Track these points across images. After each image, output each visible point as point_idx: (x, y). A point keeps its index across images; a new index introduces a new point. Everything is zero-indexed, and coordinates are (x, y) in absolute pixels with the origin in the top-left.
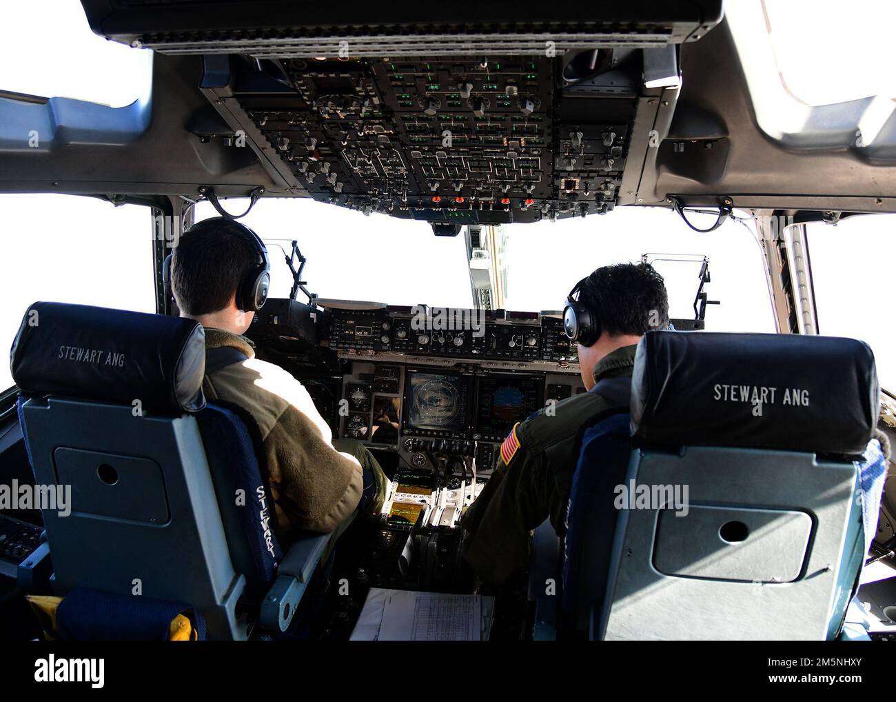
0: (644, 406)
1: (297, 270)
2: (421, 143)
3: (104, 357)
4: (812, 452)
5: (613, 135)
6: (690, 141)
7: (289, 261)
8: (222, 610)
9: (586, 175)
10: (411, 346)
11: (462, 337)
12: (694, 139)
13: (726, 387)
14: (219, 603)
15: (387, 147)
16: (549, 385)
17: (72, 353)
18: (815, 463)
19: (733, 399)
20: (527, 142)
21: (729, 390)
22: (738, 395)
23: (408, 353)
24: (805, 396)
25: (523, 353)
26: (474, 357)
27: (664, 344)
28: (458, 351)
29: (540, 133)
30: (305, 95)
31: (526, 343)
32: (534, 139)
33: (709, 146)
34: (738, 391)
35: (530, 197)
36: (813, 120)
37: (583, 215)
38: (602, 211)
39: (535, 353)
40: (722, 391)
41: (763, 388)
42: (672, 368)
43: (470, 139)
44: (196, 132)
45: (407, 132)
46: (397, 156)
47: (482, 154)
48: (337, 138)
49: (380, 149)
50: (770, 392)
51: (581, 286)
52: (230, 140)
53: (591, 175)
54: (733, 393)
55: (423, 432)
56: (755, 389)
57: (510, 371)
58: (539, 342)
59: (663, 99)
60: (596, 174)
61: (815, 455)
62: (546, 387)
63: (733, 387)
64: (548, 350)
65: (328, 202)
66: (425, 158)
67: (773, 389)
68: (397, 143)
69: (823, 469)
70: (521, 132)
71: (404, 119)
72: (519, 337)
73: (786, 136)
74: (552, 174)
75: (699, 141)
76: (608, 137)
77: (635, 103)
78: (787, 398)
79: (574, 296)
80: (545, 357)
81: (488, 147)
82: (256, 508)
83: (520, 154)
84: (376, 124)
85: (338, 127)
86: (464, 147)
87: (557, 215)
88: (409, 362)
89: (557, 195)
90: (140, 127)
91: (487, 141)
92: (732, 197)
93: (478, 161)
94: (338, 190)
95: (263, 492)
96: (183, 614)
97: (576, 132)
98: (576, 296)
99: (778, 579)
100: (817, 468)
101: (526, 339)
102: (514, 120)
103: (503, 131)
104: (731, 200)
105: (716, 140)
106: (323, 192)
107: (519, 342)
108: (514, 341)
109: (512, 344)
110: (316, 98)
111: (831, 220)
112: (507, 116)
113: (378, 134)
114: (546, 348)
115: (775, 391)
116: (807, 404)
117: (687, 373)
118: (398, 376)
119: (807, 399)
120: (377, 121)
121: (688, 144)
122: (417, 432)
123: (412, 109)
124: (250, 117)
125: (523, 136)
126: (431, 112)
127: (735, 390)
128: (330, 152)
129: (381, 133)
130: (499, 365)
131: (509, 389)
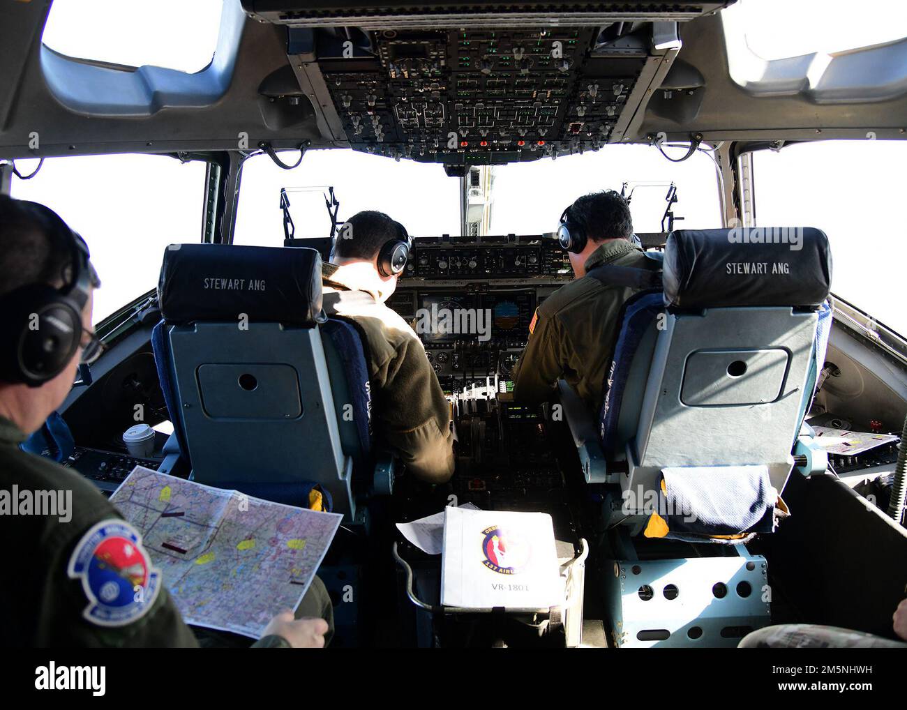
0: (679, 282)
1: (333, 213)
2: (465, 98)
3: (246, 284)
4: (789, 306)
5: (622, 86)
6: (676, 90)
7: (329, 206)
8: (344, 482)
9: (591, 119)
10: (433, 271)
11: (475, 261)
12: (679, 88)
13: (734, 264)
14: (341, 478)
15: (436, 101)
16: (539, 298)
17: (216, 283)
18: (792, 314)
19: (739, 272)
20: (552, 94)
21: (736, 266)
22: (742, 270)
23: (428, 278)
24: (786, 267)
25: (526, 271)
26: (487, 276)
27: (688, 238)
28: (473, 272)
29: (565, 86)
30: (384, 59)
31: (528, 262)
32: (559, 91)
33: (691, 93)
34: (742, 266)
35: (541, 139)
36: (769, 72)
37: (581, 153)
38: (596, 149)
39: (536, 269)
40: (732, 267)
41: (758, 264)
42: (697, 253)
43: (507, 92)
44: (265, 93)
45: (457, 87)
46: (441, 109)
47: (513, 105)
48: (395, 94)
49: (429, 103)
50: (763, 266)
51: (568, 211)
52: (297, 99)
53: (595, 119)
54: (739, 268)
55: (438, 346)
56: (753, 264)
57: (512, 287)
58: (539, 260)
59: (666, 58)
60: (599, 118)
61: (792, 308)
62: (537, 300)
63: (739, 264)
64: (547, 266)
65: (367, 152)
66: (465, 109)
67: (765, 264)
68: (445, 98)
69: (796, 317)
70: (550, 86)
71: (459, 77)
72: (522, 257)
73: (749, 83)
74: (564, 119)
75: (683, 89)
76: (618, 88)
77: (644, 61)
78: (775, 269)
79: (564, 219)
80: (545, 272)
81: (519, 99)
82: (365, 400)
83: (544, 103)
84: (435, 82)
85: (400, 85)
86: (498, 99)
87: (557, 154)
88: (428, 285)
89: (563, 136)
90: (219, 90)
91: (520, 94)
92: (702, 133)
93: (507, 110)
94: (380, 140)
95: (369, 386)
96: (315, 489)
97: (593, 84)
98: (565, 218)
99: (765, 400)
100: (793, 317)
101: (528, 258)
102: (548, 76)
103: (536, 85)
104: (700, 135)
105: (695, 89)
106: (365, 143)
107: (523, 261)
108: (518, 260)
109: (518, 263)
110: (392, 62)
111: (777, 147)
112: (543, 73)
113: (432, 90)
114: (545, 264)
115: (767, 265)
116: (788, 272)
117: (707, 256)
118: (412, 300)
119: (788, 269)
120: (435, 80)
121: (675, 92)
122: (433, 346)
123: (468, 69)
124: (325, 78)
125: (550, 89)
126: (486, 71)
127: (740, 266)
128: (385, 107)
129: (435, 88)
130: (504, 282)
131: (506, 303)
